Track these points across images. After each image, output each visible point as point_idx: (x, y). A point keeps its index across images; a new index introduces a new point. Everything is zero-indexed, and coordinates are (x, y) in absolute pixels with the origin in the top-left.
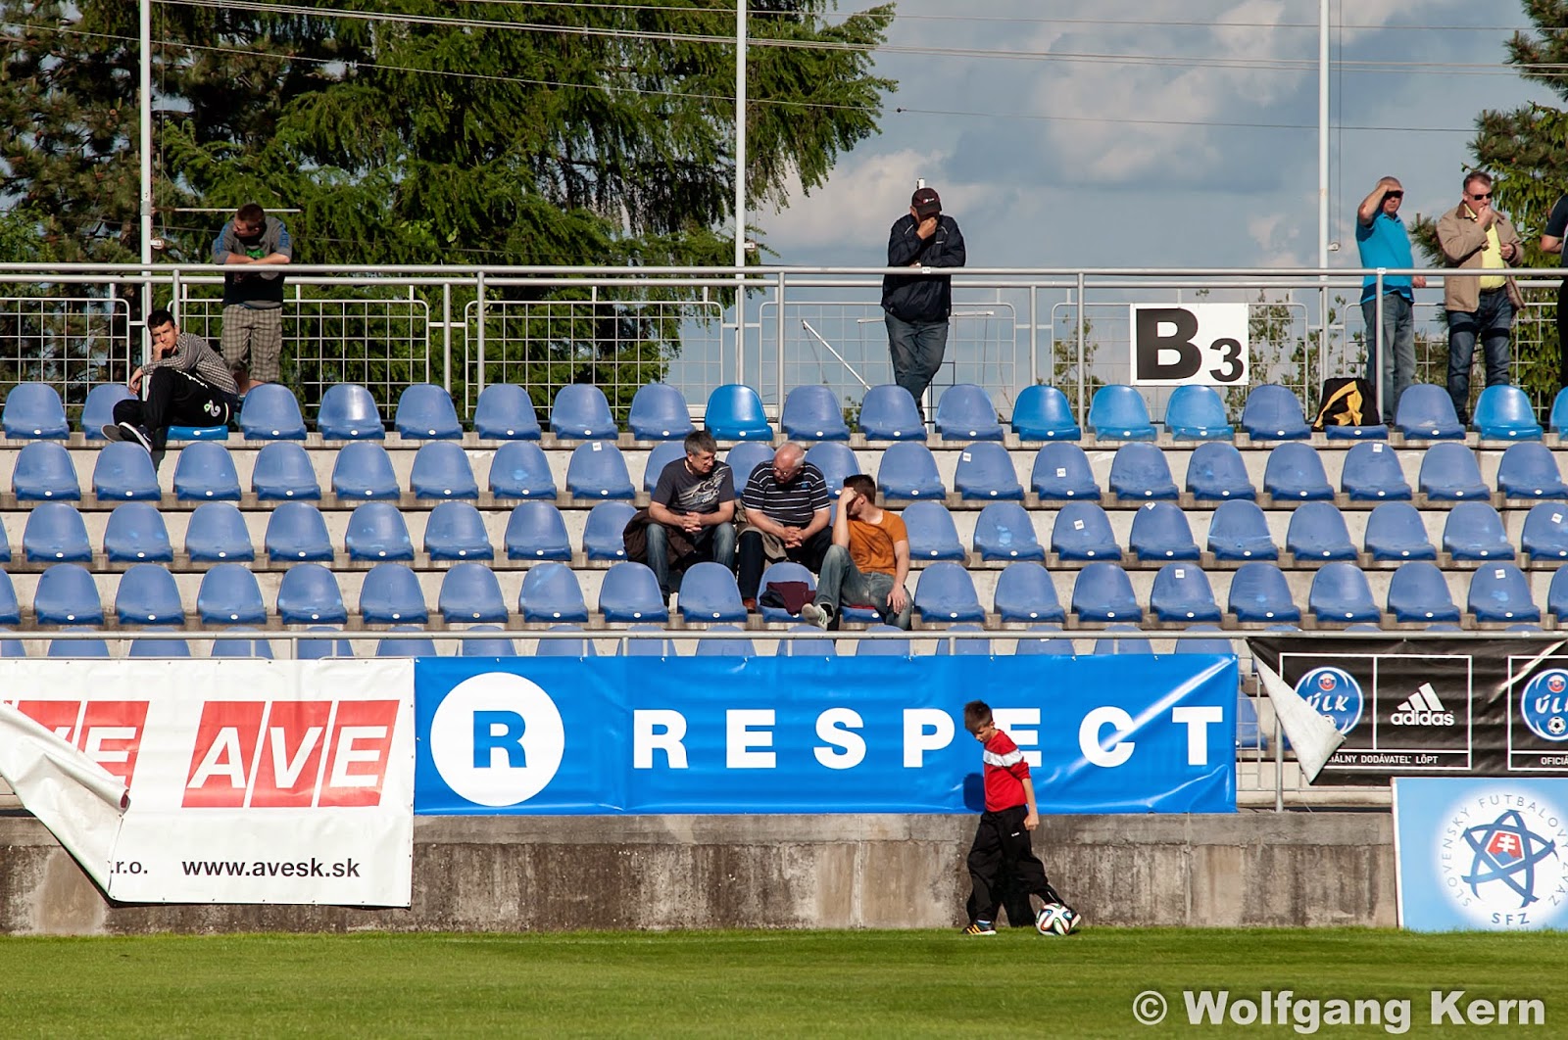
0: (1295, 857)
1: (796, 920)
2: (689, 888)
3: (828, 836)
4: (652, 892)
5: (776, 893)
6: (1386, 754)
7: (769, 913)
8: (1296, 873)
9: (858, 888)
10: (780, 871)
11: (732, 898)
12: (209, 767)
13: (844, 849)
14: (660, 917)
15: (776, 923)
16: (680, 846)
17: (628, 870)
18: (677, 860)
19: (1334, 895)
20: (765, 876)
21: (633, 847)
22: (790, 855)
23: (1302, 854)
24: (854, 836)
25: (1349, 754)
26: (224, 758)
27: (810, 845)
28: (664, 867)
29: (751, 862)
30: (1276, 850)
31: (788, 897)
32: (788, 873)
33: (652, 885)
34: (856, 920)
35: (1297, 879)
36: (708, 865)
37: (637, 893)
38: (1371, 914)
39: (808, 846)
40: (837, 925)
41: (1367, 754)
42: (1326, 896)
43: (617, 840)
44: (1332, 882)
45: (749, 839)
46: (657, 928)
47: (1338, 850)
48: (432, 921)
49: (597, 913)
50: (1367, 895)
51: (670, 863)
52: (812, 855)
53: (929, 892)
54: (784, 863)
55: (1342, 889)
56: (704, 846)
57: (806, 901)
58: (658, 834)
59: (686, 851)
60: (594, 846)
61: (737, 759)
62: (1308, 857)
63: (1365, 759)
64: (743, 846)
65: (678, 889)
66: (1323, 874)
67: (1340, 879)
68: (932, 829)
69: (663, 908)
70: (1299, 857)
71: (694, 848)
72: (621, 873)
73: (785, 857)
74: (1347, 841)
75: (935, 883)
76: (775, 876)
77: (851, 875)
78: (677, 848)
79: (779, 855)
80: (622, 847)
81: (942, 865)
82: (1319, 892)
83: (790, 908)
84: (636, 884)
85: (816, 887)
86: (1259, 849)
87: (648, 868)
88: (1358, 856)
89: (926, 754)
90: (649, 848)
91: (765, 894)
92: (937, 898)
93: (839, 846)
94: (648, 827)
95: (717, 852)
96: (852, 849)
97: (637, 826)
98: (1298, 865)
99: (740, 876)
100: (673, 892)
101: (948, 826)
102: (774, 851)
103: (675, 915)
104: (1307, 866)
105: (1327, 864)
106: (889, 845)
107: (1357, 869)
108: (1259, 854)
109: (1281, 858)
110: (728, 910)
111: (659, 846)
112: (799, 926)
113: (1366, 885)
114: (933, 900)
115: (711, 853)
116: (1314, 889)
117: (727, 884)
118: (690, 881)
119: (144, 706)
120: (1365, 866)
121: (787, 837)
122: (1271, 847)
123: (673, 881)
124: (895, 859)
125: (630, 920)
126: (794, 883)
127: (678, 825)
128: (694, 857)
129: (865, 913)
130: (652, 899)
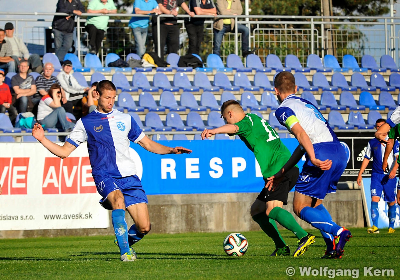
0: (337, 205)
1: (208, 230)
2: (180, 219)
3: (216, 201)
4: (171, 221)
5: (203, 220)
6: (356, 171)
7: (202, 227)
8: (337, 211)
9: (225, 218)
10: (204, 213)
11: (192, 222)
12: (48, 180)
13: (221, 205)
14: (173, 229)
15: (204, 230)
16: (177, 205)
17: (164, 214)
18: (177, 209)
19: (347, 217)
20: (200, 215)
21: (165, 205)
22: (207, 208)
23: (339, 204)
24: (223, 201)
25: (347, 171)
26: (51, 177)
27: (212, 204)
28: (173, 212)
29: (196, 210)
30: (332, 203)
31: (206, 222)
32: (207, 213)
33: (170, 218)
34: (224, 229)
35: (337, 213)
36: (185, 211)
37: (166, 221)
38: (356, 223)
39: (211, 204)
40: (219, 231)
41: (351, 171)
42: (345, 218)
43: (161, 203)
44: (346, 213)
45: (196, 202)
46: (172, 233)
47: (347, 202)
48: (112, 232)
49: (156, 228)
50: (355, 218)
51: (175, 211)
52: (212, 207)
53: (243, 219)
54: (205, 210)
55: (349, 216)
56: (184, 205)
57: (211, 223)
58: (172, 201)
59: (179, 207)
60: (154, 205)
61: (189, 175)
62: (340, 205)
63: (351, 172)
64: (194, 205)
65: (177, 220)
66: (344, 210)
67: (348, 212)
68: (244, 198)
69: (173, 226)
70: (338, 205)
71: (181, 206)
72: (162, 215)
73: (205, 208)
74: (350, 199)
75: (245, 216)
76: (203, 215)
77: (223, 214)
78: (177, 206)
79: (204, 207)
80: (162, 206)
81: (246, 211)
82: (343, 216)
83: (207, 226)
84: (166, 218)
85: (214, 218)
86: (328, 203)
87: (169, 213)
88: (352, 204)
89: (239, 173)
90: (169, 206)
91: (200, 221)
92: (245, 221)
93: (220, 204)
94: (169, 199)
95: (187, 207)
96: (223, 205)
97: (166, 198)
98: (338, 208)
99: (194, 215)
100: (176, 221)
101: (248, 197)
102: (203, 206)
103: (177, 228)
104: (340, 208)
105: (345, 207)
106: (233, 203)
107: (352, 209)
108: (328, 204)
109: (333, 205)
110: (191, 226)
111: (172, 205)
112: (209, 231)
113: (355, 214)
114: (244, 222)
115: (186, 207)
116: (342, 216)
117: (190, 217)
118: (181, 217)
119: (28, 159)
120: (354, 208)
121: (206, 201)
122: (331, 202)
123: (176, 217)
124: (234, 208)
125: (165, 230)
126: (208, 217)
127: (177, 198)
128: (181, 208)
129: (227, 227)
130: (171, 223)
